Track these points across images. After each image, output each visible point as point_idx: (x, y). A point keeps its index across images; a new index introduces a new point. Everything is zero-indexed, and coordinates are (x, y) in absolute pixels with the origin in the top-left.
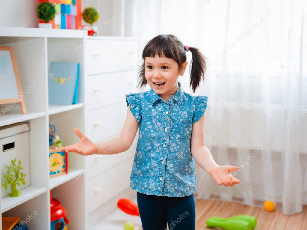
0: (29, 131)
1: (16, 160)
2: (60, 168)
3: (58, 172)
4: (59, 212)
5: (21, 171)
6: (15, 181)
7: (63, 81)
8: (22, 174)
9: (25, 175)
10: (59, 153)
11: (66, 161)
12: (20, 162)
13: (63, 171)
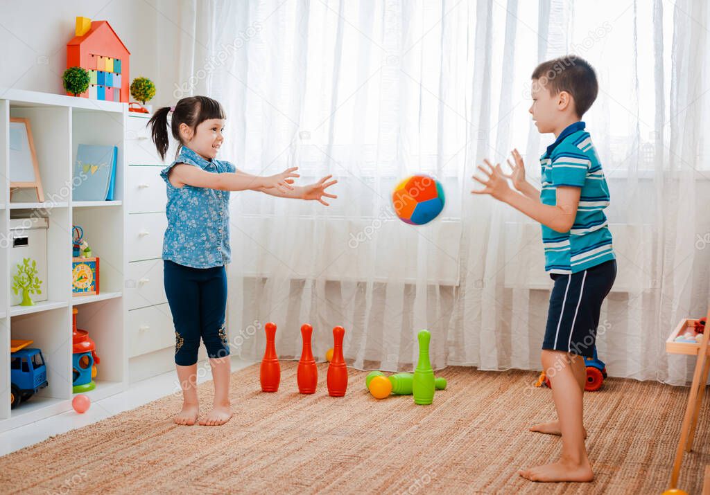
0: (47, 228)
1: (29, 259)
2: (88, 283)
3: (86, 289)
4: (86, 344)
5: (35, 276)
6: (27, 287)
7: (94, 169)
8: (37, 279)
9: (41, 282)
10: (87, 263)
11: (97, 276)
12: (34, 264)
13: (92, 290)
